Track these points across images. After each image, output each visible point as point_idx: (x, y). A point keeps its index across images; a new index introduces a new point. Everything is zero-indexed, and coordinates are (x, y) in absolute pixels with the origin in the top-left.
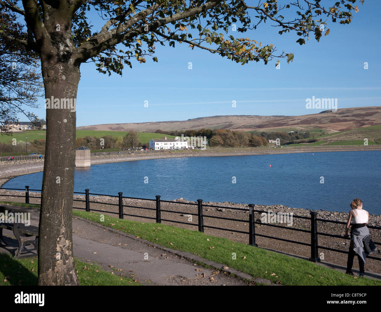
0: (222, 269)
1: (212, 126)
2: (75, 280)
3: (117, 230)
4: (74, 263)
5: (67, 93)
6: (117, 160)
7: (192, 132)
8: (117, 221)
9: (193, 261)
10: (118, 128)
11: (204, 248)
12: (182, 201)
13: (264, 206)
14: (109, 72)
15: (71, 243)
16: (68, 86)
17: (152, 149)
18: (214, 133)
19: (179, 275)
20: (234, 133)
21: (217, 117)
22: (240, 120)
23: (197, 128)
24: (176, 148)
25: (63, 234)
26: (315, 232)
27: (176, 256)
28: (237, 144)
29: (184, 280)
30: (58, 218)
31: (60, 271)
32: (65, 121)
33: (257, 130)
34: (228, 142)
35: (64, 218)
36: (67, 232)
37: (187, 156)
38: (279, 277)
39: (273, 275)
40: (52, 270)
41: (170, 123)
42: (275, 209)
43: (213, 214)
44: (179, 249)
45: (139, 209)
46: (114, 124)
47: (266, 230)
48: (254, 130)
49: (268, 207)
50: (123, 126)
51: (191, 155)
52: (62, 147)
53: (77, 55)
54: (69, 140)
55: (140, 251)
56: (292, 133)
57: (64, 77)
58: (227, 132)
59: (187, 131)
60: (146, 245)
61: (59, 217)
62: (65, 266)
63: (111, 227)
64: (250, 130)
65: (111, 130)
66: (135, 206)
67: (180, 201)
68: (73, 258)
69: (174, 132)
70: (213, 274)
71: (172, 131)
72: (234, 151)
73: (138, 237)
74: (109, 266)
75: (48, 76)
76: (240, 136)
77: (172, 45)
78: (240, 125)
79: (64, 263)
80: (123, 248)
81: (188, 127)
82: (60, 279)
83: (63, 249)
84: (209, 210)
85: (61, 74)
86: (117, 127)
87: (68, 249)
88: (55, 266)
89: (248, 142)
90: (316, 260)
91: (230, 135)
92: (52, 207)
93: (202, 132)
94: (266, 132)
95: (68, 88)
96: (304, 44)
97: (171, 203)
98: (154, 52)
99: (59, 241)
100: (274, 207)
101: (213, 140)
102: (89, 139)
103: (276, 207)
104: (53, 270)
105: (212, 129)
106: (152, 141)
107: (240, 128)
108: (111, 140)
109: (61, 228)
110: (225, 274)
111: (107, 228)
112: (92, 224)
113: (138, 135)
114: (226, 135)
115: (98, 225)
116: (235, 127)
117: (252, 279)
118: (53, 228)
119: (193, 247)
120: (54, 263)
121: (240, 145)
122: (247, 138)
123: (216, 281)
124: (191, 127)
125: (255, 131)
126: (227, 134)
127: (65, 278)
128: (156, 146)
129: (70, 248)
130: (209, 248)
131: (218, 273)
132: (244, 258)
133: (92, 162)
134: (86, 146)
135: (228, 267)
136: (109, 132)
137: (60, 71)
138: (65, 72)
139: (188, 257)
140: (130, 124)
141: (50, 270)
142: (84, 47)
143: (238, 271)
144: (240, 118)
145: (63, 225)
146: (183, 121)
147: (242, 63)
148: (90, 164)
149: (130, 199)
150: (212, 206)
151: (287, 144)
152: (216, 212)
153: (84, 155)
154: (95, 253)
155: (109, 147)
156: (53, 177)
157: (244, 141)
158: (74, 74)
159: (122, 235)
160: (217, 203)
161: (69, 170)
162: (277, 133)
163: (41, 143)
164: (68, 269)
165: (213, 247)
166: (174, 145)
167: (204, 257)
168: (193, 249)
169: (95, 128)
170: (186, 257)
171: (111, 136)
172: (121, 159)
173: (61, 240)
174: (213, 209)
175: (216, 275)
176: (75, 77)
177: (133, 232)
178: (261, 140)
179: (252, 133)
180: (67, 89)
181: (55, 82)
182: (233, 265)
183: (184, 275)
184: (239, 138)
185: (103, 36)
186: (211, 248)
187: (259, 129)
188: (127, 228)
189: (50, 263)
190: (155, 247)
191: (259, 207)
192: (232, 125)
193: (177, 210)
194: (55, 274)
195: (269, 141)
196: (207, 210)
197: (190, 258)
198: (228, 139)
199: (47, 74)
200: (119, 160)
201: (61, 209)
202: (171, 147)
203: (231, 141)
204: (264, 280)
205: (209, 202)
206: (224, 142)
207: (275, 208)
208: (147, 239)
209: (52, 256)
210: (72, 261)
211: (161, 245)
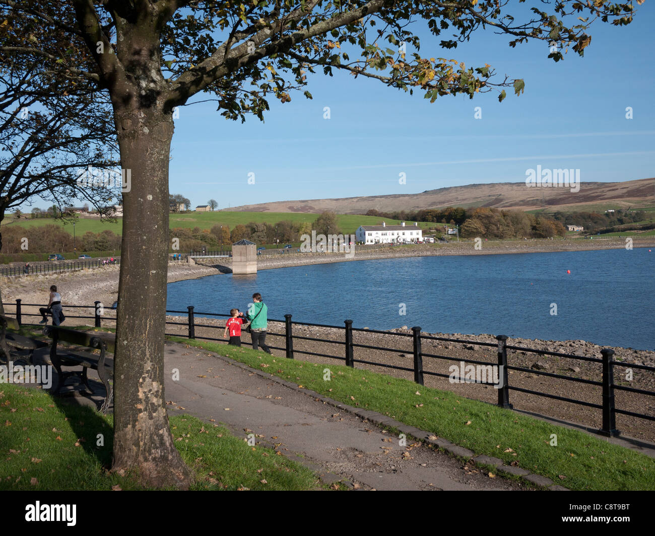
0: (426, 439)
1: (465, 202)
2: (168, 444)
3: (271, 374)
4: (166, 418)
5: (152, 154)
6: (302, 262)
7: (429, 214)
8: (274, 361)
9: (383, 426)
10: (303, 209)
11: (405, 406)
12: (406, 331)
13: (551, 341)
14: (242, 116)
15: (161, 386)
16: (152, 143)
17: (361, 244)
18: (468, 214)
19: (353, 447)
20: (504, 215)
21: (474, 185)
22: (516, 191)
23: (439, 206)
24: (402, 241)
25: (148, 372)
26: (610, 385)
27: (357, 417)
28: (510, 233)
29: (359, 456)
30: (141, 347)
31: (144, 429)
32: (150, 197)
33: (547, 209)
34: (494, 230)
35: (149, 348)
36: (154, 369)
37: (421, 254)
38: (518, 455)
39: (508, 451)
40: (132, 427)
41: (391, 199)
42: (570, 347)
43: (457, 354)
44: (363, 407)
45: (330, 344)
46: (297, 201)
47: (548, 383)
48: (541, 208)
49: (557, 343)
50: (312, 205)
51: (429, 253)
52: (145, 237)
53: (166, 94)
54: (156, 227)
55: (300, 408)
56: (612, 212)
57: (146, 130)
58: (491, 213)
59: (420, 211)
60: (312, 399)
61: (142, 345)
62: (151, 422)
63: (261, 370)
64: (534, 208)
65: (292, 211)
66: (325, 339)
67: (403, 331)
68: (164, 410)
69: (398, 214)
70: (409, 447)
71: (395, 212)
72: (505, 246)
73: (301, 386)
74: (244, 430)
75: (123, 129)
76: (516, 220)
77: (329, 73)
78: (517, 200)
79: (151, 416)
80: (273, 402)
81: (423, 205)
82: (144, 440)
83: (149, 396)
84: (450, 347)
85: (142, 125)
86: (303, 206)
87: (156, 396)
88: (135, 420)
89: (529, 230)
90: (611, 433)
91: (496, 218)
92: (132, 330)
93: (446, 214)
94: (564, 211)
95: (152, 146)
96: (562, 59)
97: (387, 335)
98: (305, 84)
99: (142, 383)
100: (568, 344)
101: (467, 227)
102: (255, 227)
103: (573, 344)
104: (134, 426)
105: (465, 208)
106: (361, 230)
107: (516, 204)
108: (291, 228)
109: (145, 363)
110: (429, 448)
111: (255, 372)
112: (232, 365)
113: (335, 219)
114: (490, 217)
115: (242, 366)
116: (506, 203)
117: (472, 457)
118: (132, 363)
119: (387, 404)
120: (135, 416)
121: (515, 234)
122: (528, 223)
123: (413, 458)
124: (429, 204)
125: (543, 210)
126: (492, 217)
127: (151, 440)
128: (368, 238)
129: (161, 394)
130: (415, 406)
131: (418, 445)
132: (467, 423)
133: (259, 265)
134: (250, 238)
135: (437, 436)
136: (288, 214)
137: (140, 120)
138: (148, 122)
139: (375, 419)
140: (324, 200)
141: (130, 426)
142: (182, 81)
143: (451, 443)
144: (515, 187)
145: (148, 359)
146: (414, 195)
147: (430, 99)
148: (256, 269)
149: (317, 328)
150: (458, 341)
151: (601, 233)
152: (464, 350)
153: (246, 254)
154: (226, 409)
155: (288, 240)
156: (133, 284)
157: (523, 228)
158: (163, 124)
159: (277, 382)
160: (468, 336)
161: (157, 273)
162: (583, 213)
163: (178, 235)
164: (157, 426)
165: (421, 405)
166: (399, 237)
167: (402, 421)
168: (387, 406)
169: (265, 209)
170: (371, 419)
171: (292, 221)
172: (308, 261)
173: (145, 381)
174: (459, 345)
175: (415, 448)
176: (164, 130)
177: (295, 379)
178: (554, 227)
179: (538, 214)
180: (152, 148)
181: (134, 138)
182: (445, 434)
183: (362, 447)
184: (513, 223)
185: (213, 63)
186: (417, 406)
187: (551, 206)
188: (287, 371)
189: (130, 417)
190: (324, 403)
191: (542, 343)
192: (501, 200)
193: (395, 346)
194: (136, 434)
195: (568, 228)
196: (447, 348)
197: (378, 420)
198: (493, 224)
199: (121, 126)
200: (305, 261)
201: (145, 333)
202: (393, 240)
203: (498, 229)
204: (490, 459)
205: (453, 335)
206: (486, 229)
207: (571, 345)
208: (315, 389)
209: (131, 405)
210: (162, 414)
211: (335, 400)
